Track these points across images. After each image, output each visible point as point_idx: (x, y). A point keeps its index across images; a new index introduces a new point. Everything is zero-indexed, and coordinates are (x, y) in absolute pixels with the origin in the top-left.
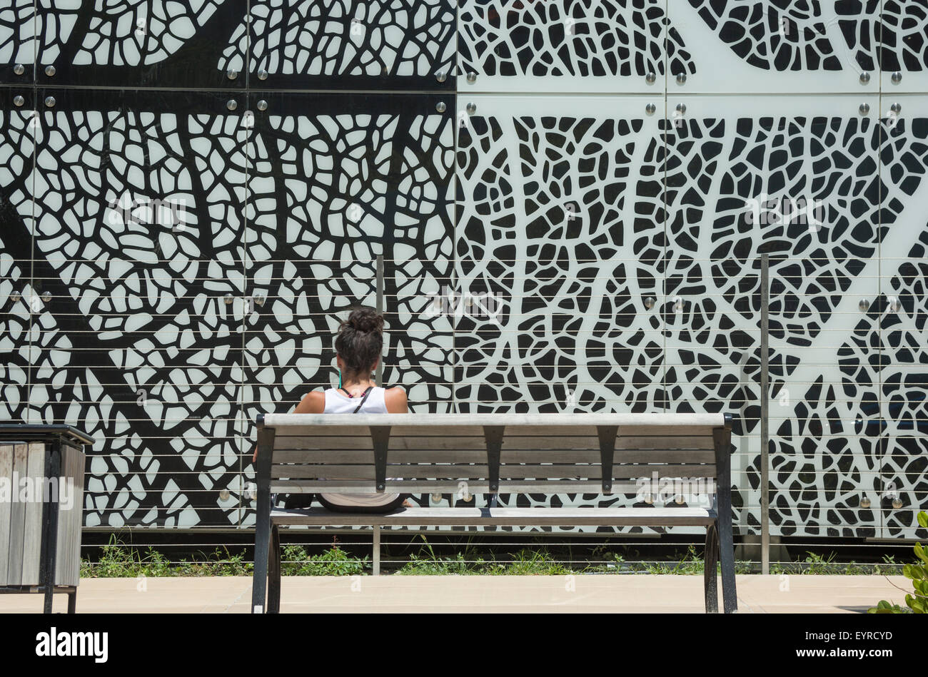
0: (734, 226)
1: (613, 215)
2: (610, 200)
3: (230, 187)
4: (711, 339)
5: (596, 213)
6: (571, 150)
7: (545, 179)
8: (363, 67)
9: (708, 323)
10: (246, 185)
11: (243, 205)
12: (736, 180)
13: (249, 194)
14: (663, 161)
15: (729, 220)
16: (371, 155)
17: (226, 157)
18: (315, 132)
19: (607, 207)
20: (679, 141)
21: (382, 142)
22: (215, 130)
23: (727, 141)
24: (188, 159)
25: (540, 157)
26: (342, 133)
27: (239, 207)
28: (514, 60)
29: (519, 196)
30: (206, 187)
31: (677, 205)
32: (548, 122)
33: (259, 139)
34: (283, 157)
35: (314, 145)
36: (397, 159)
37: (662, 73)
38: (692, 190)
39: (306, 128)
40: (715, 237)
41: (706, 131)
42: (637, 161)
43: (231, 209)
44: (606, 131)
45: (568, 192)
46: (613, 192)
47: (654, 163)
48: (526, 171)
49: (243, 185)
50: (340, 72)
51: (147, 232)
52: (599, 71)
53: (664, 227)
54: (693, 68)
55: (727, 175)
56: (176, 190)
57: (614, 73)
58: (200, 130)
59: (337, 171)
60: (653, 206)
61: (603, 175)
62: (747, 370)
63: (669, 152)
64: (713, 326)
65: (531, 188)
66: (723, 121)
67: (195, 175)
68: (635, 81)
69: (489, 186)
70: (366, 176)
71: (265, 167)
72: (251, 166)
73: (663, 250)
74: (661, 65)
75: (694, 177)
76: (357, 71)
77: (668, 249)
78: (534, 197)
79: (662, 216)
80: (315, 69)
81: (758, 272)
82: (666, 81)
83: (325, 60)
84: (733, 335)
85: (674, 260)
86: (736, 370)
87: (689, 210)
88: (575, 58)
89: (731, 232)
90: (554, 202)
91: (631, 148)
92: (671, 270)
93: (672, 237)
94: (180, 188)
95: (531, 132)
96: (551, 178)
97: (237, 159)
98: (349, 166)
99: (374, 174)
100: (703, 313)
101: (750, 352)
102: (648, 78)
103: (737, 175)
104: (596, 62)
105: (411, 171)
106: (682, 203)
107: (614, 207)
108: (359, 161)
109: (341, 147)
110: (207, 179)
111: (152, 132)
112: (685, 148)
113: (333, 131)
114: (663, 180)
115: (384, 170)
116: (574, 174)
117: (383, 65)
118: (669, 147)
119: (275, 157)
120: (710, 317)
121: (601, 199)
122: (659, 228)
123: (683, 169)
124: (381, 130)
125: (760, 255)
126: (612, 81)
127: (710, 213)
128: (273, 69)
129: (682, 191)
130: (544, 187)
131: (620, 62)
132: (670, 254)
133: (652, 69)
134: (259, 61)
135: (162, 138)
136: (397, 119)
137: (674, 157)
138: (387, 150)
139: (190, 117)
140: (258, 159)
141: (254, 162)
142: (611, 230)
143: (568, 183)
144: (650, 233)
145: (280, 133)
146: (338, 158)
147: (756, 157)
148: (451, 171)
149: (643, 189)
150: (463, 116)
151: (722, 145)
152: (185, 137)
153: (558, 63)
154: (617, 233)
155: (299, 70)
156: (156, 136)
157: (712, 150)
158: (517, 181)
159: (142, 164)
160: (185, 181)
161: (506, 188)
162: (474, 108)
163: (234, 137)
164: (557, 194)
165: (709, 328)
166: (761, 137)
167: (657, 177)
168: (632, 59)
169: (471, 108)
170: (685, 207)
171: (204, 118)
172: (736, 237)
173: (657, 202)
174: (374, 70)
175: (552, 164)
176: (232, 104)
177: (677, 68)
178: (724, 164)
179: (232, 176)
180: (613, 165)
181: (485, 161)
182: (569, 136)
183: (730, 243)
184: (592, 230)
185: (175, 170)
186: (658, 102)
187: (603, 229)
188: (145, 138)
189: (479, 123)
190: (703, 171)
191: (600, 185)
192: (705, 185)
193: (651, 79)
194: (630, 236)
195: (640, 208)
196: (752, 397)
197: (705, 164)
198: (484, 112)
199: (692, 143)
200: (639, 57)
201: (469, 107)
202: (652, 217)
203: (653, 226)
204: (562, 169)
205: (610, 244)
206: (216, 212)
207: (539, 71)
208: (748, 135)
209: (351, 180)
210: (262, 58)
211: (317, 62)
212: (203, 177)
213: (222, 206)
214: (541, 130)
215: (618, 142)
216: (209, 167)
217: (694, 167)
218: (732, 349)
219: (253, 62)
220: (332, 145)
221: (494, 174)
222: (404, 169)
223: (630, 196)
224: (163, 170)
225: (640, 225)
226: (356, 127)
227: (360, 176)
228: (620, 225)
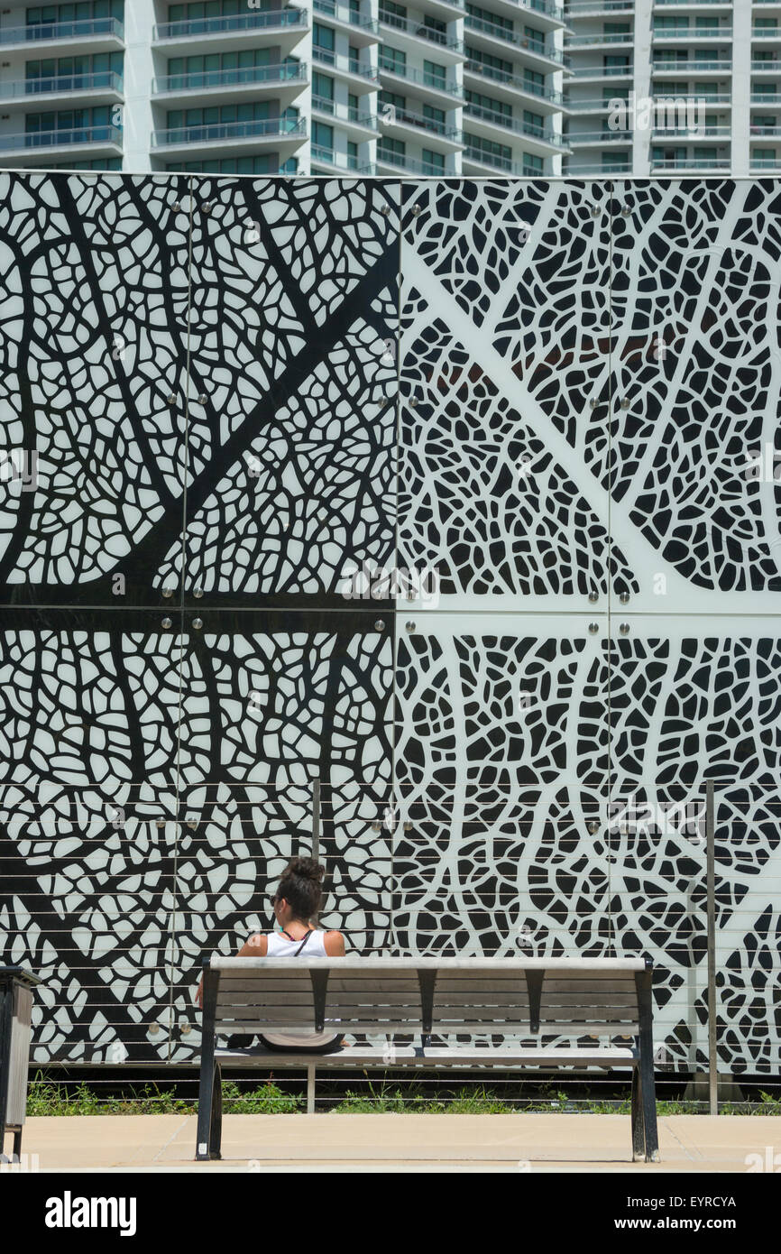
0: (680, 749)
1: (555, 736)
2: (552, 721)
3: (163, 707)
4: (657, 866)
5: (538, 734)
6: (512, 669)
7: (486, 699)
8: (300, 584)
9: (653, 849)
10: (180, 705)
11: (176, 726)
12: (681, 701)
13: (183, 715)
14: (607, 682)
15: (675, 743)
16: (308, 674)
17: (160, 676)
18: (252, 651)
19: (550, 729)
20: (622, 661)
21: (319, 661)
22: (149, 649)
23: (672, 662)
24: (121, 679)
25: (481, 677)
26: (279, 652)
27: (172, 727)
28: (455, 577)
29: (459, 717)
30: (139, 707)
31: (621, 727)
32: (489, 641)
33: (193, 658)
34: (218, 676)
35: (250, 663)
36: (334, 678)
37: (605, 592)
38: (636, 711)
39: (242, 647)
40: (660, 760)
41: (650, 651)
42: (580, 681)
43: (165, 730)
44: (548, 651)
45: (510, 713)
46: (555, 713)
47: (597, 683)
48: (467, 692)
49: (177, 705)
50: (277, 590)
51: (78, 753)
52: (540, 589)
53: (608, 750)
54: (635, 585)
55: (672, 696)
56: (109, 711)
57: (556, 592)
58: (134, 649)
59: (273, 691)
60: (596, 727)
61: (545, 696)
62: (694, 899)
63: (612, 672)
64: (659, 853)
65: (471, 708)
66: (667, 642)
67: (128, 696)
68: (578, 600)
69: (429, 706)
70: (302, 696)
71: (199, 686)
72: (185, 685)
73: (607, 774)
74: (604, 584)
75: (638, 699)
76: (294, 589)
77: (613, 772)
78: (474, 718)
79: (605, 738)
80: (251, 587)
81: (704, 796)
82: (609, 600)
83: (262, 578)
84: (680, 862)
85: (619, 783)
86: (683, 898)
87: (634, 732)
88: (516, 577)
89: (677, 755)
90: (495, 723)
91: (573, 668)
92: (616, 792)
93: (616, 760)
94: (112, 708)
95: (471, 651)
96: (492, 698)
97: (171, 678)
98: (286, 686)
99: (311, 693)
100: (650, 840)
101: (697, 880)
102: (591, 597)
103: (683, 696)
104: (538, 581)
105: (349, 691)
106: (627, 724)
107: (557, 728)
108: (296, 681)
109: (277, 666)
110: (140, 700)
111: (85, 651)
112: (629, 669)
113: (269, 649)
114: (606, 701)
115: (322, 689)
116: (516, 694)
117: (321, 584)
118: (613, 667)
119: (210, 677)
120: (656, 844)
121: (543, 720)
122: (603, 750)
123: (627, 689)
124: (318, 649)
125: (705, 779)
126: (553, 600)
127: (655, 736)
128: (209, 587)
129: (626, 712)
130: (485, 708)
131: (562, 581)
132: (614, 778)
133: (594, 587)
134: (194, 579)
135: (95, 658)
136: (334, 638)
137: (618, 678)
138: (324, 670)
139: (124, 635)
140: (193, 678)
141: (188, 681)
142: (553, 752)
143: (509, 704)
144: (593, 756)
145: (215, 652)
146: (274, 677)
147: (701, 677)
148: (389, 691)
149: (586, 710)
150: (401, 632)
151: (666, 666)
152: (119, 656)
153: (499, 581)
154: (560, 755)
155: (235, 588)
156: (89, 655)
157: (656, 670)
158: (457, 701)
159: (74, 683)
160: (118, 701)
161: (446, 708)
162: (413, 626)
163: (168, 656)
164: (499, 715)
165: (654, 855)
166: (706, 658)
167: (601, 698)
168: (574, 578)
169: (410, 626)
170: (629, 729)
171: (138, 637)
172: (682, 760)
173: (601, 723)
174: (311, 588)
175: (493, 684)
176: (167, 623)
177: (620, 587)
178: (669, 685)
179: (167, 696)
180: (555, 686)
181: (425, 681)
182: (511, 655)
183: (676, 766)
184: (534, 752)
185: (107, 690)
186: (601, 621)
187: (545, 751)
188: (78, 656)
189: (418, 642)
190: (647, 693)
191: (542, 706)
192: (650, 705)
193: (594, 598)
194: (573, 759)
195: (583, 729)
196: (700, 927)
197: (650, 685)
198: (423, 630)
199: (636, 663)
200: (581, 576)
201: (408, 625)
202: (596, 739)
203: (596, 748)
204: (504, 689)
205: (553, 767)
206: (149, 733)
207: (480, 589)
208: (693, 655)
209: (287, 700)
210: (197, 575)
211: (254, 579)
212: (136, 696)
213: (155, 726)
214: (482, 650)
215: (560, 662)
216: (142, 687)
217: (639, 688)
218: (678, 876)
219: (189, 580)
220: (268, 664)
221: (434, 694)
222: (342, 688)
223: (573, 717)
224: (95, 689)
225: (583, 747)
226: (293, 646)
227: (296, 696)
228: (563, 746)
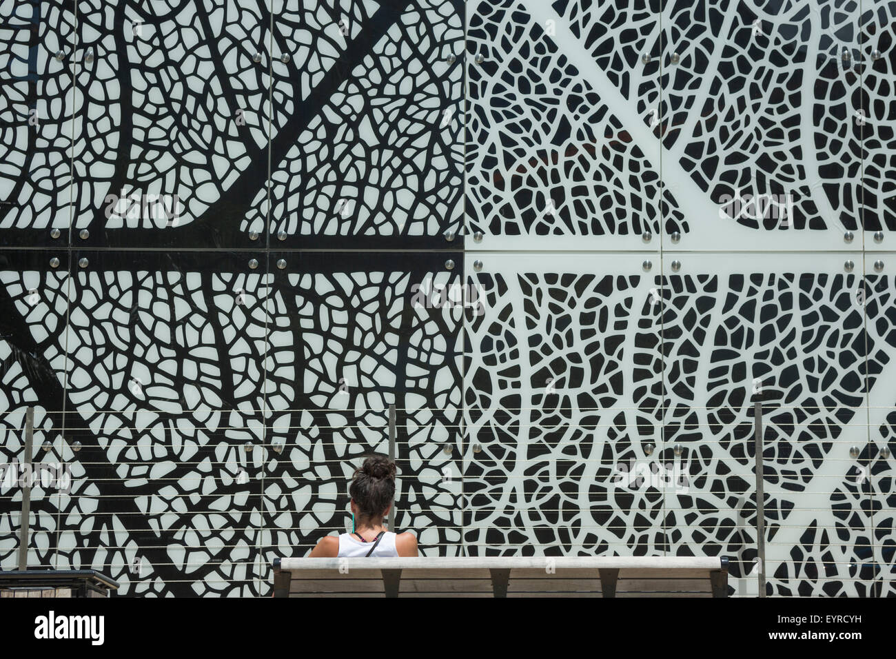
0: (729, 376)
1: (613, 365)
2: (610, 351)
3: (251, 341)
4: (709, 484)
5: (597, 363)
6: (572, 304)
7: (548, 331)
8: (376, 227)
9: (705, 469)
10: (266, 339)
11: (263, 357)
12: (729, 332)
13: (269, 347)
14: (660, 315)
15: (724, 370)
16: (383, 310)
17: (247, 312)
18: (332, 288)
19: (607, 358)
20: (674, 295)
21: (394, 297)
22: (237, 288)
23: (721, 295)
24: (212, 315)
25: (544, 311)
26: (357, 289)
27: (259, 359)
28: (518, 220)
29: (524, 348)
30: (228, 341)
31: (673, 357)
32: (551, 278)
33: (278, 295)
34: (301, 312)
35: (330, 300)
36: (408, 313)
37: (658, 232)
38: (687, 342)
39: (323, 285)
40: (710, 387)
41: (699, 286)
42: (635, 315)
43: (252, 362)
44: (605, 287)
45: (570, 344)
46: (612, 343)
47: (651, 316)
48: (530, 325)
49: (263, 339)
50: (355, 233)
51: (172, 383)
52: (598, 230)
53: (662, 377)
54: (686, 226)
55: (720, 328)
56: (200, 344)
57: (612, 232)
58: (223, 287)
59: (352, 325)
60: (651, 357)
61: (603, 328)
62: (744, 514)
63: (665, 306)
64: (710, 472)
65: (535, 340)
66: (715, 277)
67: (218, 330)
68: (632, 240)
69: (495, 338)
70: (379, 329)
71: (284, 322)
72: (270, 321)
73: (661, 399)
74: (656, 225)
75: (689, 330)
76: (371, 232)
77: (666, 397)
78: (538, 349)
79: (659, 367)
80: (331, 230)
81: (752, 420)
82: (661, 240)
83: (341, 221)
84: (730, 480)
85: (672, 408)
86: (733, 514)
87: (685, 361)
88: (575, 219)
89: (726, 381)
90: (557, 353)
91: (629, 302)
92: (669, 418)
93: (669, 386)
94: (204, 342)
95: (534, 287)
96: (554, 331)
97: (258, 314)
98: (363, 320)
99: (387, 327)
100: (701, 459)
101: (746, 496)
102: (644, 237)
103: (731, 327)
104: (595, 223)
105: (422, 325)
106: (679, 354)
107: (614, 358)
108: (372, 316)
109: (355, 302)
110: (229, 334)
111: (178, 290)
112: (680, 302)
113: (348, 287)
114: (660, 333)
115: (396, 324)
116: (576, 327)
117: (395, 226)
118: (665, 301)
119: (293, 313)
120: (707, 463)
121: (601, 350)
122: (657, 378)
123: (678, 322)
124: (393, 286)
125: (753, 404)
126: (610, 240)
127: (705, 364)
128: (292, 230)
129: (678, 343)
130: (548, 339)
131: (618, 222)
132: (667, 403)
133: (647, 228)
134: (279, 223)
135: (187, 295)
136: (408, 276)
137: (670, 311)
138: (398, 306)
139: (214, 275)
140: (277, 314)
141: (273, 317)
142: (611, 379)
143: (570, 336)
144: (648, 383)
145: (298, 290)
146: (353, 313)
147: (748, 311)
148: (459, 324)
149: (642, 341)
150: (469, 270)
151: (715, 299)
152: (209, 294)
153: (559, 223)
154: (617, 383)
155: (317, 231)
156: (182, 294)
157: (704, 304)
158: (522, 333)
159: (168, 320)
160: (209, 335)
161: (512, 340)
162: (481, 265)
163: (255, 294)
164: (560, 346)
165: (706, 474)
166: (752, 292)
167: (655, 329)
168: (629, 219)
169: (478, 265)
170: (681, 358)
171: (227, 277)
172: (731, 387)
173: (655, 353)
174: (387, 230)
175: (555, 317)
176: (254, 263)
177: (671, 228)
178: (717, 317)
179: (253, 330)
180: (612, 319)
181: (492, 315)
182: (571, 291)
183: (725, 392)
184: (593, 380)
185: (199, 325)
186: (654, 259)
187: (604, 379)
188: (172, 295)
189: (485, 279)
190: (698, 324)
191: (600, 337)
192: (700, 336)
193: (647, 238)
194: (630, 386)
195: (639, 359)
196: (749, 540)
197: (700, 317)
198: (490, 268)
199: (687, 298)
200: (636, 218)
201: (476, 264)
202: (650, 368)
203: (651, 376)
204: (564, 322)
205: (611, 393)
206: (237, 364)
207: (542, 230)
208: (740, 290)
209: (365, 333)
210: (282, 220)
211: (334, 223)
212: (225, 331)
213: (243, 359)
214: (544, 286)
215: (617, 297)
216: (231, 322)
217: (689, 320)
218: (728, 493)
219: (274, 224)
220: (347, 301)
221: (500, 327)
222: (415, 323)
223: (629, 348)
224: (188, 325)
225: (639, 375)
226: (370, 284)
227: (373, 329)
228: (620, 375)
